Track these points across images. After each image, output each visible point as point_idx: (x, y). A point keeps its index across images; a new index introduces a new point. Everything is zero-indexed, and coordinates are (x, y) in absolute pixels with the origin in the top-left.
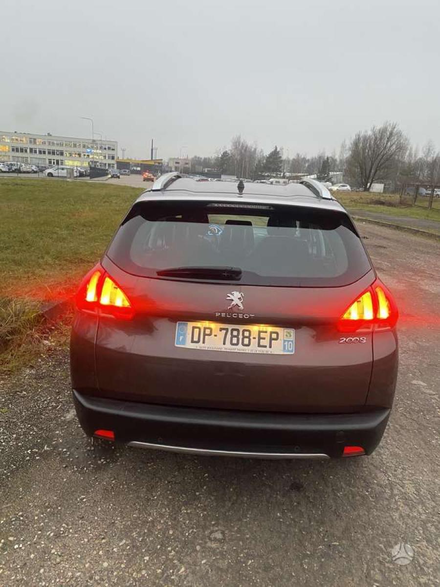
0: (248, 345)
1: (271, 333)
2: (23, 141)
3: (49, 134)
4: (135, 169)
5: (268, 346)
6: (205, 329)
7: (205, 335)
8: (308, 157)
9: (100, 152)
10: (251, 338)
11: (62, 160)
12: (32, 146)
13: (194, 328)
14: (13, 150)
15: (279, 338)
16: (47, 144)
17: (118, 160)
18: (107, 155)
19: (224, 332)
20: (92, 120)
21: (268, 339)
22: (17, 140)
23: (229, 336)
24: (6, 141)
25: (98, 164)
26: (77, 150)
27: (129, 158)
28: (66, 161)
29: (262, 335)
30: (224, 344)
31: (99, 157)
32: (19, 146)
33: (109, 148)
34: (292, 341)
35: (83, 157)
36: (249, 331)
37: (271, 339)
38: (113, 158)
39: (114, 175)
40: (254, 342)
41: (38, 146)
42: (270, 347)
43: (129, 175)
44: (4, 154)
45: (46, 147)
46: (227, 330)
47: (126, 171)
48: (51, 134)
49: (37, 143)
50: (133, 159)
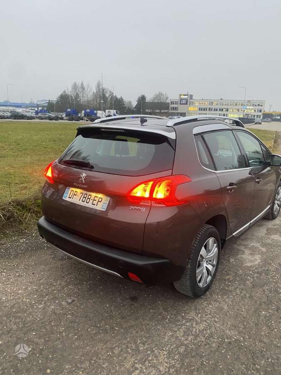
0: (88, 203)
1: (100, 198)
2: (205, 104)
3: (221, 99)
4: (276, 118)
5: (96, 205)
6: (76, 192)
7: (74, 195)
9: (252, 107)
10: (91, 199)
11: (227, 114)
12: (211, 107)
13: (72, 191)
14: (199, 109)
15: (102, 201)
16: (219, 104)
17: (264, 113)
18: (257, 110)
19: (82, 194)
20: (245, 88)
21: (97, 201)
22: (202, 103)
23: (83, 197)
24: (196, 104)
25: (250, 115)
26: (237, 107)
27: (275, 111)
28: (229, 115)
29: (96, 198)
30: (79, 200)
31: (250, 111)
32: (203, 107)
33: (259, 105)
34: (107, 204)
35: (241, 111)
36: (91, 195)
37: (99, 201)
38: (261, 111)
39: (257, 122)
40: (91, 201)
41: (213, 107)
42: (97, 205)
43: (270, 122)
44: (194, 112)
45: (218, 107)
46: (83, 193)
47: (268, 120)
48: (222, 98)
49: (214, 105)
50: (277, 111)
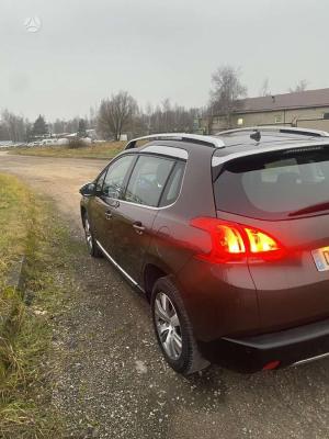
8: (66, 121)
13: (324, 253)
